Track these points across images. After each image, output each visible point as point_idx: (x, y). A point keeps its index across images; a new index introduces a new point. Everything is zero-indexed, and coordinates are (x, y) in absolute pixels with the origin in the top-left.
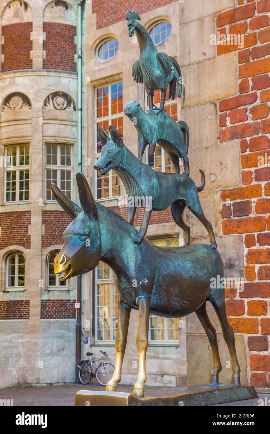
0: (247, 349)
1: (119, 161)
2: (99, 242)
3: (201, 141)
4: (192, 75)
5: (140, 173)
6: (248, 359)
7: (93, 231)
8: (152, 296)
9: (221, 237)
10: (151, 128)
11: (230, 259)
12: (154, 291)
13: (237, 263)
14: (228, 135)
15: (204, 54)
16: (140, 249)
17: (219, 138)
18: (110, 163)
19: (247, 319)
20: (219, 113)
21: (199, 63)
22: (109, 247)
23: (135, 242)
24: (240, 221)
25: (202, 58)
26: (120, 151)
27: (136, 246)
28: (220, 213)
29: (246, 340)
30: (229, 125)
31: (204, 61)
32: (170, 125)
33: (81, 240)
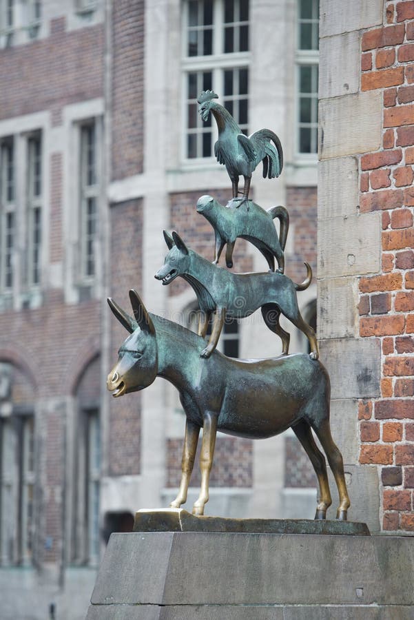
0: (381, 484)
1: (185, 269)
2: (154, 359)
3: (339, 209)
4: (332, 114)
5: (211, 280)
6: (381, 496)
7: (148, 348)
8: (222, 414)
9: (358, 340)
10: (228, 224)
11: (366, 369)
12: (223, 408)
13: (373, 374)
14: (369, 206)
15: (346, 86)
16: (207, 364)
17: (358, 207)
18: (173, 271)
19: (381, 446)
20: (360, 172)
21: (339, 97)
22: (169, 363)
23: (202, 357)
24: (378, 320)
25: (344, 92)
26: (184, 259)
27: (203, 360)
28: (358, 308)
29: (380, 474)
30: (371, 190)
31: (346, 95)
32: (255, 218)
33: (135, 357)
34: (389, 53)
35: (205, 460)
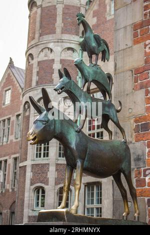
0: (147, 206)
1: (69, 87)
2: (53, 127)
3: (124, 92)
4: (120, 57)
5: (81, 95)
6: (147, 212)
7: (50, 120)
8: (85, 161)
9: (134, 143)
10: (89, 73)
11: (139, 155)
12: (86, 159)
13: (142, 157)
14: (138, 87)
15: (127, 45)
16: (79, 135)
17: (134, 89)
18: (63, 87)
19: (147, 189)
20: (134, 76)
21: (123, 50)
22: (60, 131)
23: (76, 131)
24: (144, 134)
25: (125, 47)
26: (69, 82)
27: (77, 133)
28: (134, 130)
29: (146, 201)
30: (139, 82)
31: (127, 48)
32: (100, 73)
33: (43, 124)
34: (146, 29)
35: (78, 185)
